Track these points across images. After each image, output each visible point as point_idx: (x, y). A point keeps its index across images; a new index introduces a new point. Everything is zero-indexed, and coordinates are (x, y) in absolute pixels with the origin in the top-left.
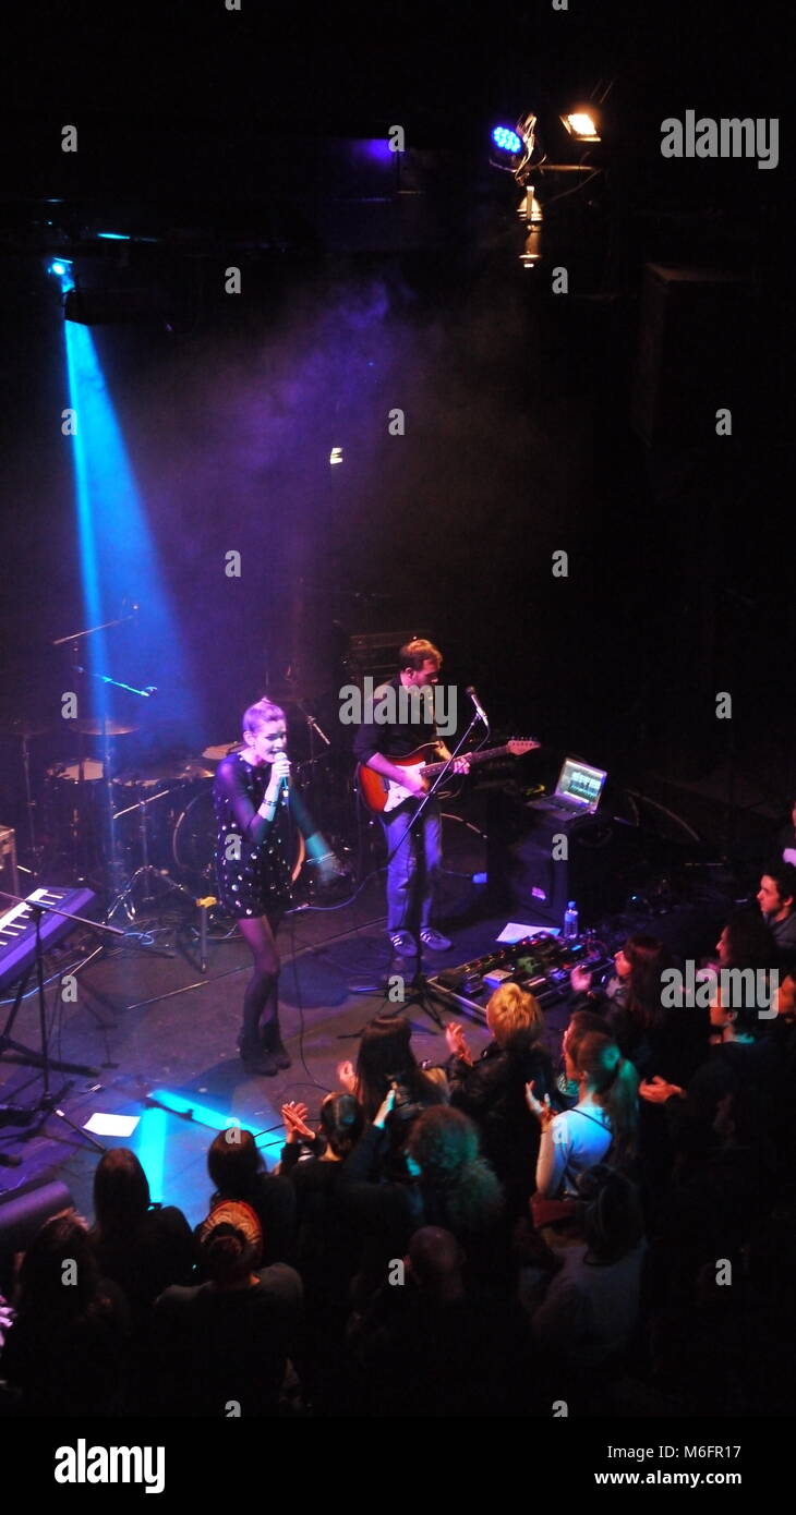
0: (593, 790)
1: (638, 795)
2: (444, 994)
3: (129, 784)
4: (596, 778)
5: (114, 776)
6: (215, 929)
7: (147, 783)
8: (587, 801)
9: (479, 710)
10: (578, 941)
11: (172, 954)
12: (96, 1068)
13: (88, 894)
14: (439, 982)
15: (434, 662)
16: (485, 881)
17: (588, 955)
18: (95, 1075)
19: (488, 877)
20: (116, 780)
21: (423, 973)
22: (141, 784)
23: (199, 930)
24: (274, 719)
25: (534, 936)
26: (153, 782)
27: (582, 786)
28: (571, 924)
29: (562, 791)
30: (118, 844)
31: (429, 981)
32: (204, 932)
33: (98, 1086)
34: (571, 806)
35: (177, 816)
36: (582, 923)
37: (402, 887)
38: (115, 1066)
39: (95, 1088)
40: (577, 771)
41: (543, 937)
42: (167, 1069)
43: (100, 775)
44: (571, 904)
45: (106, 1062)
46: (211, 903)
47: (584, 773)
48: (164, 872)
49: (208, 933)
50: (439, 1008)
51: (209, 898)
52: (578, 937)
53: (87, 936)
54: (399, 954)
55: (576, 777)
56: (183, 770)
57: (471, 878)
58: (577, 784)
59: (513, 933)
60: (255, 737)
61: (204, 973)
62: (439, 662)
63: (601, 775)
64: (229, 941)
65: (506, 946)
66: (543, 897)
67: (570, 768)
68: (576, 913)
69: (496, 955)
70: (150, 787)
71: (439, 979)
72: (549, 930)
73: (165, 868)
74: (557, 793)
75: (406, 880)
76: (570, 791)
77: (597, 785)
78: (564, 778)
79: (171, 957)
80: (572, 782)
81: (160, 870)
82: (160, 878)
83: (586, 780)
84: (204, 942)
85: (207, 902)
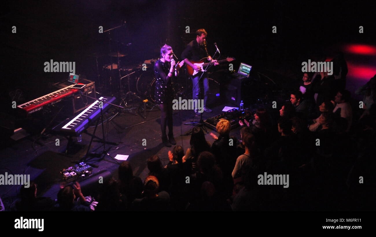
0: (248, 71)
1: (260, 73)
2: (208, 124)
3: (125, 70)
4: (249, 68)
5: (120, 68)
6: (147, 108)
7: (129, 70)
8: (246, 74)
9: (217, 49)
10: (243, 111)
11: (137, 114)
12: (117, 143)
13: (114, 98)
14: (206, 121)
15: (205, 34)
16: (219, 95)
17: (246, 114)
18: (117, 145)
19: (220, 95)
20: (121, 69)
21: (203, 119)
22: (128, 70)
23: (144, 108)
24: (170, 49)
25: (232, 110)
26: (131, 70)
27: (245, 70)
28: (242, 106)
29: (240, 71)
30: (122, 86)
31: (204, 121)
32: (145, 108)
33: (118, 148)
34: (242, 75)
35: (137, 79)
36: (245, 106)
37: (197, 96)
38: (122, 143)
39: (117, 148)
40: (244, 66)
41: (234, 110)
42: (136, 143)
43: (117, 68)
44: (242, 101)
45: (120, 142)
46: (147, 101)
47: (246, 67)
48: (134, 93)
49: (146, 109)
50: (206, 128)
51: (146, 100)
52: (243, 110)
53: (114, 110)
54: (196, 114)
55: (244, 68)
56: (139, 66)
57: (216, 95)
58: (244, 69)
59: (226, 109)
60: (165, 55)
61: (145, 119)
62: (206, 35)
63: (250, 67)
64: (152, 111)
65: (224, 112)
66: (234, 100)
67: (242, 65)
68: (243, 104)
69: (222, 114)
70: (130, 71)
71: (207, 121)
72: (236, 108)
73: (135, 93)
74: (239, 72)
75: (198, 94)
76: (242, 71)
77: (249, 70)
78: (241, 68)
79: (136, 115)
80: (243, 69)
81: (133, 93)
82: (133, 94)
83: (246, 68)
84: (145, 111)
85: (146, 101)
